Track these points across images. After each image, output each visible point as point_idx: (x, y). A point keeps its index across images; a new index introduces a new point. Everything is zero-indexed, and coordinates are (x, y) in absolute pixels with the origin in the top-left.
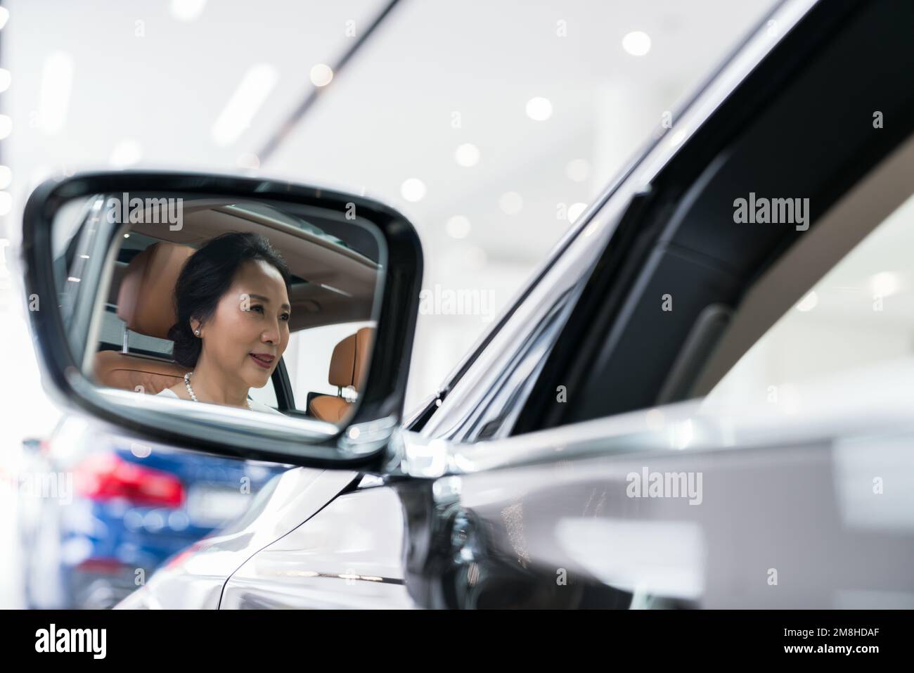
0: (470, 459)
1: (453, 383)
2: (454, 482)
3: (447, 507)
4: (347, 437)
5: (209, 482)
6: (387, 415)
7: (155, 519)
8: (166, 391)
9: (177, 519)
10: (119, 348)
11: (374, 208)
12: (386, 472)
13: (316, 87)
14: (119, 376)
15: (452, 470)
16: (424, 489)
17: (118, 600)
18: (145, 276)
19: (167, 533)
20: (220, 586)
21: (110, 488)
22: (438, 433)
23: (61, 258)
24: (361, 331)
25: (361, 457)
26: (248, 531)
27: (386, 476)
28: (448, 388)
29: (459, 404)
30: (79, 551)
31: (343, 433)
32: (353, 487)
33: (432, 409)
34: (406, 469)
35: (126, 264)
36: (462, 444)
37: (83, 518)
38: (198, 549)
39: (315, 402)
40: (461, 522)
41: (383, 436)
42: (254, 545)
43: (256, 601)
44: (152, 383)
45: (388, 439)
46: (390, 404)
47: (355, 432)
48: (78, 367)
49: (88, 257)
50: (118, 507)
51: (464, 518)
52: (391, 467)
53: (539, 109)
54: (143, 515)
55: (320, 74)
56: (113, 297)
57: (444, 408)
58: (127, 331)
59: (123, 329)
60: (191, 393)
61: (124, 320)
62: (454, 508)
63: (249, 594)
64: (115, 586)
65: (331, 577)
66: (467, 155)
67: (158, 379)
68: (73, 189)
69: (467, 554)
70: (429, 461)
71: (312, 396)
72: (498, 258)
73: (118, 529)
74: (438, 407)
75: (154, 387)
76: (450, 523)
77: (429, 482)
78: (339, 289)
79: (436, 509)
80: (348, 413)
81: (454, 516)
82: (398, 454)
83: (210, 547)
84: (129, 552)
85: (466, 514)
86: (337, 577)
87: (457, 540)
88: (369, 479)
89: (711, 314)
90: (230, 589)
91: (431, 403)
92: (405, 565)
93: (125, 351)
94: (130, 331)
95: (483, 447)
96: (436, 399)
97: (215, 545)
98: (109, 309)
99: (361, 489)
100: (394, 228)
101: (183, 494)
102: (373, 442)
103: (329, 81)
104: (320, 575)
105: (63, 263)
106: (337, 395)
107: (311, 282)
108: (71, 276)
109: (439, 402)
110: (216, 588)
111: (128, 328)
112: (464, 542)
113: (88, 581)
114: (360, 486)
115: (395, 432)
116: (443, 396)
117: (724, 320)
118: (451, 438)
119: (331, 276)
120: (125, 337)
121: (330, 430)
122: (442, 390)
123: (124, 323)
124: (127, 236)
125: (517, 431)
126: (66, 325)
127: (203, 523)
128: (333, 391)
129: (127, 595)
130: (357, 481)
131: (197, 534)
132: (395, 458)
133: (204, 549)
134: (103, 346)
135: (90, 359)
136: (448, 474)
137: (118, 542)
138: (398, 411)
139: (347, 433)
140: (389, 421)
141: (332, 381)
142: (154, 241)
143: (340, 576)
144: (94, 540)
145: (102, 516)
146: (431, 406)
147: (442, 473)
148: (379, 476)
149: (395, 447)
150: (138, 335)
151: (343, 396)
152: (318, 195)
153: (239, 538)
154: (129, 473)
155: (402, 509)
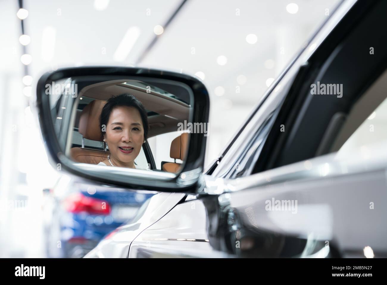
0: (234, 185)
1: (224, 154)
2: (227, 196)
3: (225, 207)
4: (180, 178)
5: (120, 203)
6: (197, 168)
7: (99, 220)
8: (101, 163)
9: (108, 220)
10: (80, 146)
11: (187, 78)
12: (198, 193)
13: (156, 35)
14: (81, 157)
15: (227, 191)
16: (215, 200)
17: (85, 254)
18: (90, 114)
19: (104, 225)
20: (128, 246)
21: (80, 208)
22: (219, 175)
23: (53, 109)
24: (183, 134)
25: (187, 186)
26: (138, 222)
27: (198, 195)
28: (222, 156)
29: (227, 163)
30: (68, 235)
31: (178, 176)
32: (183, 201)
33: (215, 166)
34: (206, 191)
35: (81, 110)
36: (230, 179)
37: (69, 220)
38: (117, 231)
39: (165, 165)
40: (231, 214)
41: (196, 177)
42: (141, 228)
43: (144, 251)
44: (95, 160)
45: (198, 178)
46: (198, 162)
47: (184, 176)
48: (64, 153)
49: (65, 108)
50: (84, 215)
51: (232, 212)
52: (200, 191)
53: (252, 39)
54: (94, 218)
55: (158, 30)
56: (76, 124)
57: (220, 165)
58: (83, 138)
59: (82, 138)
60: (111, 163)
61: (82, 134)
62: (228, 208)
63: (140, 248)
64: (84, 248)
65: (174, 240)
66: (222, 60)
67: (97, 158)
68: (57, 76)
69: (234, 228)
70: (216, 188)
71: (163, 163)
72: (237, 103)
73: (83, 224)
74: (218, 165)
75: (96, 162)
76: (226, 215)
77: (217, 196)
78: (173, 117)
79: (220, 208)
80: (180, 169)
81: (228, 211)
82: (202, 185)
83: (122, 230)
84: (89, 234)
85: (234, 210)
86: (176, 240)
87: (230, 222)
88: (190, 197)
89: (337, 117)
90: (132, 247)
91: (215, 163)
92: (208, 233)
93: (83, 147)
94: (85, 139)
95: (239, 180)
96: (217, 161)
97: (124, 229)
98: (75, 130)
99: (187, 201)
100: (196, 86)
101: (110, 209)
102: (191, 180)
103: (163, 32)
104: (169, 240)
105: (55, 111)
106: (174, 162)
107: (161, 114)
108: (58, 117)
109: (218, 163)
110: (127, 247)
111: (84, 137)
112: (233, 223)
113: (73, 247)
114: (186, 200)
115: (201, 176)
116: (220, 160)
117: (343, 120)
118: (225, 177)
119: (169, 111)
120: (83, 141)
121: (172, 176)
122: (220, 157)
123: (82, 135)
124: (81, 99)
125: (254, 172)
126: (58, 136)
127: (119, 221)
128: (172, 160)
129: (89, 252)
130: (185, 197)
131: (116, 225)
132: (201, 187)
133: (120, 230)
134: (74, 146)
135: (68, 150)
136: (225, 193)
137: (84, 230)
138: (202, 165)
139: (180, 176)
140: (198, 170)
141: (172, 156)
142: (93, 99)
143: (177, 239)
144: (74, 230)
145: (77, 219)
146: (215, 164)
147: (222, 192)
148: (194, 195)
149: (201, 182)
150: (88, 140)
151: (177, 162)
152: (162, 74)
153: (135, 225)
154: (87, 201)
155: (205, 209)
